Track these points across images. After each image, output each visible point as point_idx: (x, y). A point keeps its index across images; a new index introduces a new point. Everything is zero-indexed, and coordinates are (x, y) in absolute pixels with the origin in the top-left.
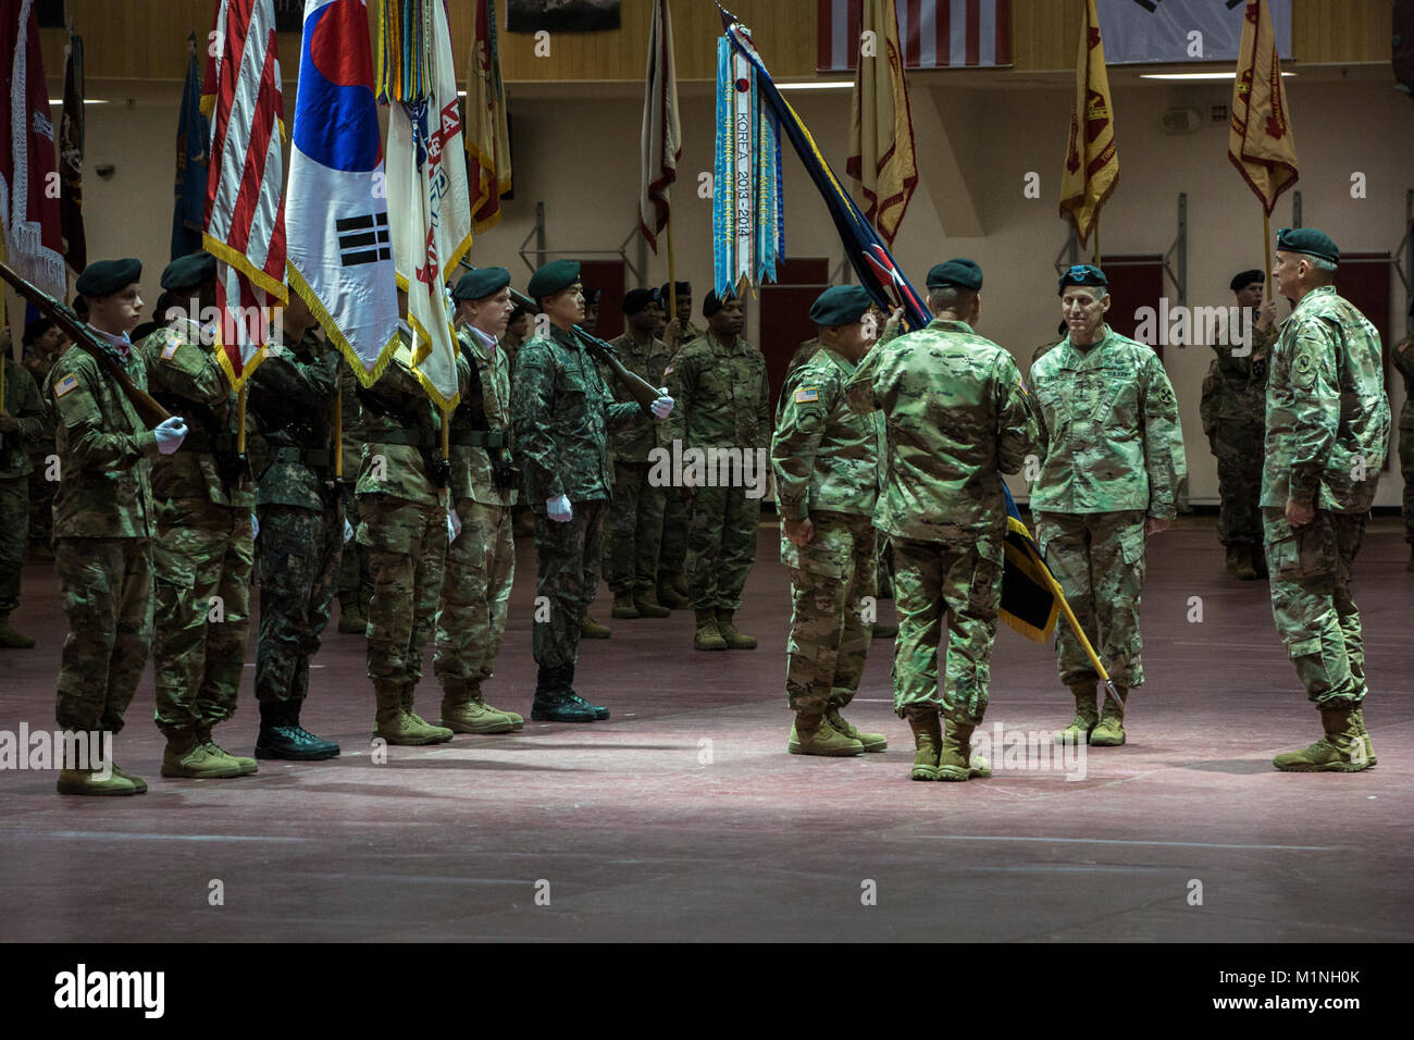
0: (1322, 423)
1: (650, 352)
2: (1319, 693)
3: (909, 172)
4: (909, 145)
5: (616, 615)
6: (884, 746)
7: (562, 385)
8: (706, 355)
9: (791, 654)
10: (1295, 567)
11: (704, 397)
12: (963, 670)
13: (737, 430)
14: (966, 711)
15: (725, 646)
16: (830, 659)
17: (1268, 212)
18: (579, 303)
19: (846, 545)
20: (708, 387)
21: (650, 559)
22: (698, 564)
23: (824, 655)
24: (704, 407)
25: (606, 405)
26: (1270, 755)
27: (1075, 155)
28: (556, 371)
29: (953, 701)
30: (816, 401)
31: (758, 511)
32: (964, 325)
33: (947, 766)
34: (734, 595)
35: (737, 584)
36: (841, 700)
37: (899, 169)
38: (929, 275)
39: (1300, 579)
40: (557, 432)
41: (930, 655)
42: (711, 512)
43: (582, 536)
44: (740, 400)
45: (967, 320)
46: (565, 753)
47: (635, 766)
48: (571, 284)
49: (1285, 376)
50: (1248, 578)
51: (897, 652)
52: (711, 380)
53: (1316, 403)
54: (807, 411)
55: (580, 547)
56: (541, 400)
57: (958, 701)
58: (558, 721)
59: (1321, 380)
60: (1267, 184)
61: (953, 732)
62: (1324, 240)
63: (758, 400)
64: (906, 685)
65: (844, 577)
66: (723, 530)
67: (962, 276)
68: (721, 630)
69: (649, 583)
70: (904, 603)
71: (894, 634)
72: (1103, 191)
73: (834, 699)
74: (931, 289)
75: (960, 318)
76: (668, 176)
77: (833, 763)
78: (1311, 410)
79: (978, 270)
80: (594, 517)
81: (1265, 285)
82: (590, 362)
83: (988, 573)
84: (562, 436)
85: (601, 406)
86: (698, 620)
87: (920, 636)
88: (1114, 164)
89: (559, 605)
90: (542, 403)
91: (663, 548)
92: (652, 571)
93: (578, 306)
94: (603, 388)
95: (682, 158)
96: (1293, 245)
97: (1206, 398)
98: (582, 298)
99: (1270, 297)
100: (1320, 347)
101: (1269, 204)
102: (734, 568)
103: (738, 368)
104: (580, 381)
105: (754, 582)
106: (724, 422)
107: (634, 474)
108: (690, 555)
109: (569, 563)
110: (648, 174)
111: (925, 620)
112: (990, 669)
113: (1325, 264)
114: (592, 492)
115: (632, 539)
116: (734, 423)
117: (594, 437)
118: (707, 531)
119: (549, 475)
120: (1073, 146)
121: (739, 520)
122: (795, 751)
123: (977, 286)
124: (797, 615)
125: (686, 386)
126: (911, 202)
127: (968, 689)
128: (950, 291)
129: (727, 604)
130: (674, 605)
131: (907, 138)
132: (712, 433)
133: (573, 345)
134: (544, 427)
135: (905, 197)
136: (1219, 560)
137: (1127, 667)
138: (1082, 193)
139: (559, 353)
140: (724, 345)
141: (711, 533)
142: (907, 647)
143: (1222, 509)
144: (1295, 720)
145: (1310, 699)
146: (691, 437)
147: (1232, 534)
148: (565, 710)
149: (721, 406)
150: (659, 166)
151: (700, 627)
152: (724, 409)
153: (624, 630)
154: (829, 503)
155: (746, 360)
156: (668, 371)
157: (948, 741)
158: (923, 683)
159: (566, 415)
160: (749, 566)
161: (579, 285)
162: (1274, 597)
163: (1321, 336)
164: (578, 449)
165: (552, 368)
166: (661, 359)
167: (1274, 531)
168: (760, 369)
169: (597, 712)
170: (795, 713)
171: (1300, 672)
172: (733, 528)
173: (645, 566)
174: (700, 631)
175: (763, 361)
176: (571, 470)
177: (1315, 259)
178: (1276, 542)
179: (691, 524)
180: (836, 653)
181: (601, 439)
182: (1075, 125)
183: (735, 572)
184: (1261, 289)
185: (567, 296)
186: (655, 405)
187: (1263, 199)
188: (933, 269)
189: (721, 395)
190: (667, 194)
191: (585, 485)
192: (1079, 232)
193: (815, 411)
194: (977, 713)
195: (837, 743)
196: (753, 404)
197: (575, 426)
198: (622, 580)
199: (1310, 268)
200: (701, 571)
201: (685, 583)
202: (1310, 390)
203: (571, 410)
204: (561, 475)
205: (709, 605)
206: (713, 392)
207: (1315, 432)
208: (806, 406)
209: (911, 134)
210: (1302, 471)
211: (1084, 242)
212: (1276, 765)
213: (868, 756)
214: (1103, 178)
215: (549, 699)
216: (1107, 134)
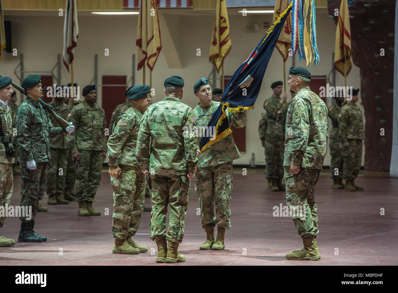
0: (302, 136)
1: (62, 108)
2: (302, 232)
3: (159, 45)
4: (158, 35)
5: (49, 204)
6: (147, 250)
7: (34, 120)
8: (83, 110)
9: (114, 218)
10: (294, 187)
11: (82, 124)
12: (176, 223)
13: (94, 137)
14: (176, 238)
15: (89, 215)
16: (128, 219)
17: (285, 60)
18: (41, 90)
19: (134, 178)
20: (84, 121)
21: (62, 183)
22: (80, 185)
23: (126, 218)
24: (82, 128)
25: (50, 128)
26: (284, 254)
27: (215, 40)
28: (31, 115)
29: (172, 234)
30: (126, 126)
31: (102, 166)
32: (178, 99)
33: (169, 258)
34: (92, 196)
35: (94, 192)
36: (133, 233)
37: (155, 44)
38: (165, 82)
39: (296, 191)
40: (32, 138)
41: (163, 218)
42: (85, 166)
43: (39, 175)
44: (95, 126)
45: (179, 97)
46: (31, 253)
47: (56, 258)
48: (37, 84)
49: (291, 119)
50: (276, 191)
51: (152, 217)
52: (85, 119)
53: (300, 129)
54: (122, 129)
55: (39, 179)
56: (25, 125)
57: (174, 234)
58: (28, 242)
59: (302, 121)
60: (285, 50)
61: (171, 245)
62: (305, 70)
63: (102, 126)
64: (155, 229)
65: (133, 190)
66: (89, 173)
67: (177, 82)
68: (88, 209)
69: (61, 192)
70: (154, 199)
71: (150, 210)
72: (225, 52)
73: (130, 233)
74: (166, 87)
75: (176, 97)
76: (74, 44)
77: (128, 257)
78: (299, 131)
79: (182, 80)
80: (44, 168)
81: (283, 86)
82: (44, 112)
83: (185, 188)
84: (33, 138)
85: (48, 128)
86: (79, 205)
87: (160, 211)
88: (229, 43)
89: (30, 200)
90: (26, 126)
91: (67, 179)
92: (63, 187)
93: (40, 92)
94: (49, 122)
95: (78, 38)
96: (294, 72)
97: (260, 127)
98: (42, 89)
99: (285, 92)
100: (302, 109)
101: (285, 57)
102: (93, 186)
103: (95, 114)
104: (40, 119)
105: (100, 192)
106: (90, 134)
107: (56, 152)
108: (77, 182)
109: (34, 184)
110: (66, 44)
111: (161, 205)
112: (185, 223)
113: (305, 79)
114: (43, 159)
115: (55, 176)
116: (93, 134)
117: (45, 139)
118: (83, 173)
119: (28, 153)
120: (215, 36)
121: (95, 169)
122: (115, 252)
123: (182, 86)
124: (116, 204)
125: (76, 121)
126: (159, 56)
127: (177, 230)
128: (173, 87)
129: (90, 200)
130: (71, 200)
131: (158, 33)
132: (85, 138)
133: (38, 106)
134: (26, 135)
135: (157, 54)
136: (265, 184)
137: (227, 221)
138: (218, 53)
139: (33, 109)
140: (90, 106)
141: (84, 174)
142: (155, 215)
143: (266, 166)
144: (293, 241)
145: (299, 234)
146: (78, 139)
147: (271, 175)
148: (31, 238)
149: (89, 128)
150: (71, 41)
151: (80, 208)
152: (90, 129)
153: (51, 209)
154: (128, 163)
155: (98, 111)
156: (69, 115)
157: (169, 249)
158: (160, 228)
159: (35, 131)
160: (98, 186)
161: (40, 84)
162: (287, 197)
163: (303, 105)
164: (39, 143)
165: (30, 114)
166: (66, 111)
167: (287, 174)
168: (103, 115)
169: (42, 238)
170: (115, 239)
171: (295, 224)
172: (93, 172)
173: (60, 186)
174: (80, 209)
175: (104, 112)
176: (36, 151)
177: (302, 77)
178: (288, 178)
179: (77, 171)
180: (130, 217)
181: (48, 140)
182: (215, 29)
183: (93, 188)
184: (282, 88)
185: (36, 88)
186: (68, 128)
187: (283, 56)
188: (166, 80)
189: (89, 124)
190: (73, 51)
191: (41, 157)
192: (216, 67)
193: (125, 129)
194: (180, 239)
195: (131, 249)
196: (100, 127)
197: (38, 135)
198: (51, 191)
199: (300, 81)
200: (80, 188)
201: (75, 191)
202: (298, 124)
203: (37, 129)
204: (32, 153)
205: (83, 200)
206: (86, 123)
207: (300, 139)
208: (122, 127)
209: (159, 32)
210: (296, 153)
211: (218, 71)
212: (286, 258)
213: (141, 254)
214: (225, 48)
215: (25, 234)
216: (227, 32)
